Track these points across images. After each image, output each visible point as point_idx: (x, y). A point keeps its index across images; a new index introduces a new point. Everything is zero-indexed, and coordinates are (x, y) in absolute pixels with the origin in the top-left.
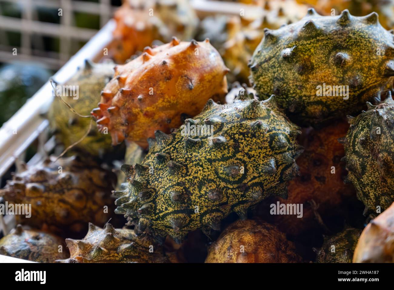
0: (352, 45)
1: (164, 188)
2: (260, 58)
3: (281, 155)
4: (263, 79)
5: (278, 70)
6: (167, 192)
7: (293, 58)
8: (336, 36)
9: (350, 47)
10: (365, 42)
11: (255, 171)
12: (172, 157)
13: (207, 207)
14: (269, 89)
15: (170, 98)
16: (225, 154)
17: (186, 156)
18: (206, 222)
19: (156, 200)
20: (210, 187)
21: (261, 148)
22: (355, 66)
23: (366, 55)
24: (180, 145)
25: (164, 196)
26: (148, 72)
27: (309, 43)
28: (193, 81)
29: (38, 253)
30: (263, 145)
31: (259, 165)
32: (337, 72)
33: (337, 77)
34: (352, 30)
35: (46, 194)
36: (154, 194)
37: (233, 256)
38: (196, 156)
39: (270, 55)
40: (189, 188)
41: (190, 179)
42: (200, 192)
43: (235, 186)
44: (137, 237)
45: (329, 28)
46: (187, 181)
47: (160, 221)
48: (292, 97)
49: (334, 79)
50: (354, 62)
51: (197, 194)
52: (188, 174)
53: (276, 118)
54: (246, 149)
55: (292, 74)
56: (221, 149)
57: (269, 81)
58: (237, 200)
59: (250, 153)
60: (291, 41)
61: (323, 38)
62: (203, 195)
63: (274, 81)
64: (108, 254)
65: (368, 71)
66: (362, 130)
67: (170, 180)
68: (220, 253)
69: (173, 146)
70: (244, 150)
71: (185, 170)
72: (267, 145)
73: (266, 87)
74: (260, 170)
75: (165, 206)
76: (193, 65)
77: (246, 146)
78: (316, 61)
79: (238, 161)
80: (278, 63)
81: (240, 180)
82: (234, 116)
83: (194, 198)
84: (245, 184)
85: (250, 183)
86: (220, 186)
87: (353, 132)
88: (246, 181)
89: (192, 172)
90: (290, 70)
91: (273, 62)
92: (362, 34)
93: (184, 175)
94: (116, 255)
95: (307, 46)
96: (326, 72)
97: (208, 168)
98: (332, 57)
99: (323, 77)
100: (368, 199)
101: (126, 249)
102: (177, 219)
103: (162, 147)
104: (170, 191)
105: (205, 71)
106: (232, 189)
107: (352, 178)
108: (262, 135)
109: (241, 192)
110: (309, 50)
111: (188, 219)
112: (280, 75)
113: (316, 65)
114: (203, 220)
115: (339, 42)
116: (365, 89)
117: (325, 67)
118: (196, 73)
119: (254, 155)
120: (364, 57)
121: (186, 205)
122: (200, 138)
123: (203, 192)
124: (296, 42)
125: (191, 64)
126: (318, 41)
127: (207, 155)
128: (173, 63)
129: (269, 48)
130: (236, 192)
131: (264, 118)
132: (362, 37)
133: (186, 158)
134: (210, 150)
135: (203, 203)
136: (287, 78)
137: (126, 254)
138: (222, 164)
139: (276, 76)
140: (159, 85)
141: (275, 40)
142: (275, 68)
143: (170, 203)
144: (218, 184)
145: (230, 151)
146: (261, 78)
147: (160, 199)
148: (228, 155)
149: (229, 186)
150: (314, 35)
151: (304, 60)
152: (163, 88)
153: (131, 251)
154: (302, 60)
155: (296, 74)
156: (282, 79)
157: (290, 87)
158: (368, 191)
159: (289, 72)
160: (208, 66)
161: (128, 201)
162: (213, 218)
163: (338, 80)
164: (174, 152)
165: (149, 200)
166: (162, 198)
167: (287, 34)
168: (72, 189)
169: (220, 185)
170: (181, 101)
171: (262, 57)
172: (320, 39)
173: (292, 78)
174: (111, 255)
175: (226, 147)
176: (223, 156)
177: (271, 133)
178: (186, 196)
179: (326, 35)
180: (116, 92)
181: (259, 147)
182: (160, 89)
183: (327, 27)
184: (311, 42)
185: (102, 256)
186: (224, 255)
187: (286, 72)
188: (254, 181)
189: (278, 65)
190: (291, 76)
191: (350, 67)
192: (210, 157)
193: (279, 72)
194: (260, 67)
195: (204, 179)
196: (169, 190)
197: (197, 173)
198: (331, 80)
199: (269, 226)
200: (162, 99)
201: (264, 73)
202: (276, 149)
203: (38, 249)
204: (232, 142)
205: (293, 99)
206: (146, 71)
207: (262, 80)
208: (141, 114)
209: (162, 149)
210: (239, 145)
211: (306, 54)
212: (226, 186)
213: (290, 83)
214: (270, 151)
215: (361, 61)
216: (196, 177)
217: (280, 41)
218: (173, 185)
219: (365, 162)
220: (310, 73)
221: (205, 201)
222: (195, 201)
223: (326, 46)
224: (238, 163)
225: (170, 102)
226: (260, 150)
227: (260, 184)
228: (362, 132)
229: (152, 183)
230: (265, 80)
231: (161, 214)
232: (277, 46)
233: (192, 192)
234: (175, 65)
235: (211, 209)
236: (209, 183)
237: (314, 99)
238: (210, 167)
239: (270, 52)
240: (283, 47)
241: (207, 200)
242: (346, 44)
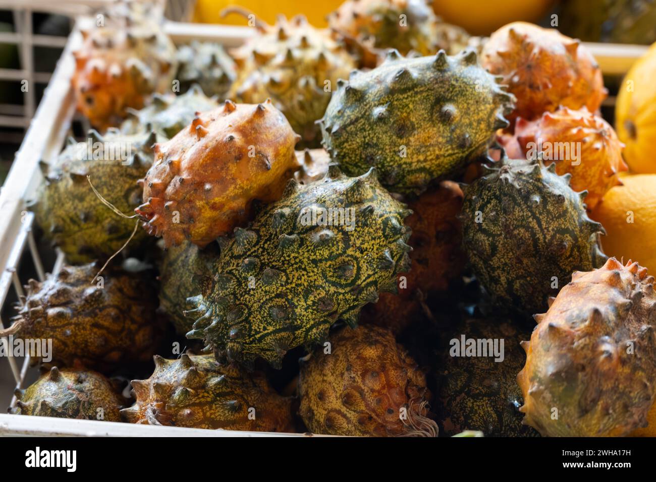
0: (457, 95)
1: (259, 302)
2: (342, 120)
3: (395, 243)
4: (350, 145)
5: (369, 134)
6: (265, 307)
7: (390, 118)
8: (436, 86)
9: (455, 98)
10: (471, 90)
11: (369, 268)
12: (263, 261)
13: (314, 319)
14: (358, 157)
15: (243, 183)
16: (333, 252)
17: (282, 258)
18: (313, 337)
19: (250, 318)
20: (319, 294)
21: (374, 239)
22: (463, 121)
23: (473, 106)
24: (270, 244)
25: (260, 312)
26: (210, 151)
27: (406, 96)
28: (269, 158)
29: (88, 401)
30: (376, 235)
31: (374, 259)
32: (444, 131)
33: (443, 137)
34: (453, 76)
35: (74, 320)
36: (246, 311)
37: (356, 377)
38: (295, 258)
39: (357, 115)
40: (292, 299)
41: (292, 288)
42: (306, 303)
43: (348, 289)
44: (220, 366)
45: (425, 75)
46: (288, 291)
47: (255, 344)
48: (389, 166)
49: (440, 140)
50: (462, 116)
51: (303, 306)
52: (289, 281)
53: (383, 198)
54: (358, 243)
55: (388, 138)
56: (329, 246)
57: (358, 148)
58: (348, 306)
59: (362, 246)
60: (382, 95)
61: (422, 89)
62: (310, 306)
63: (364, 148)
64: (197, 395)
65: (478, 126)
66: (489, 202)
67: (266, 292)
68: (335, 375)
69: (260, 247)
70: (355, 245)
71: (284, 277)
72: (381, 234)
73: (353, 155)
74: (375, 266)
75: (263, 325)
76: (265, 137)
77: (358, 239)
78: (416, 120)
79: (349, 258)
80: (370, 124)
81: (354, 282)
82: (336, 202)
83: (300, 310)
84: (359, 285)
85: (364, 283)
86: (330, 292)
87: (475, 206)
88: (359, 282)
89: (293, 278)
90: (386, 132)
91: (361, 124)
92: (465, 80)
93: (284, 283)
94: (206, 395)
95: (404, 100)
96: (430, 131)
97: (313, 272)
98: (436, 113)
99: (427, 138)
100: (496, 284)
101: (216, 384)
102: (280, 339)
103: (245, 248)
104: (268, 306)
105: (279, 142)
106: (343, 294)
107: (475, 260)
108: (374, 222)
109: (354, 295)
110: (407, 105)
111: (292, 337)
112: (373, 139)
113: (417, 124)
114: (309, 336)
115: (442, 93)
116: (474, 148)
117: (428, 126)
118: (271, 146)
119: (367, 248)
120: (472, 109)
121: (291, 321)
122: (297, 234)
123: (310, 303)
124: (388, 97)
125: (262, 137)
126: (416, 93)
127: (311, 255)
128: (241, 137)
129: (354, 106)
130: (348, 296)
131: (372, 200)
132: (466, 83)
133: (283, 261)
134: (314, 249)
135: (310, 316)
136: (381, 143)
137: (218, 392)
138: (330, 265)
139: (367, 141)
140: (228, 168)
141: (360, 96)
142: (365, 131)
143: (270, 321)
144: (327, 289)
145: (340, 247)
146: (346, 144)
147: (254, 317)
148: (338, 253)
149: (341, 290)
150: (411, 86)
151: (402, 118)
152: (233, 172)
153: (222, 387)
154: (400, 120)
155: (394, 137)
156: (376, 145)
157: (386, 154)
158: (499, 274)
159: (384, 136)
160: (281, 135)
161: (210, 324)
162: (320, 332)
163: (444, 141)
164: (264, 254)
165: (241, 320)
166: (258, 316)
167: (373, 86)
168: (105, 307)
169: (329, 290)
170: (255, 185)
171: (345, 118)
172: (419, 91)
173: (388, 143)
174: (200, 396)
175: (335, 243)
176: (331, 253)
177: (383, 218)
178: (290, 310)
179: (425, 85)
180: (168, 180)
181: (372, 238)
182: (230, 173)
183: (422, 74)
184: (408, 96)
185: (191, 400)
186: (342, 376)
187: (381, 136)
188: (368, 280)
189: (369, 127)
190: (387, 141)
191: (458, 123)
192: (314, 257)
193: (371, 136)
194: (344, 131)
195: (311, 286)
196: (267, 304)
197: (301, 279)
198: (437, 141)
199: (381, 331)
200: (233, 186)
201: (350, 138)
202: (390, 238)
203: (87, 397)
204: (340, 236)
205: (390, 168)
206: (208, 150)
207: (348, 147)
208: (207, 207)
209: (247, 252)
210: (349, 238)
211: (404, 111)
212: (336, 291)
213: (386, 149)
214: (383, 241)
215: (469, 115)
216: (300, 285)
217: (367, 96)
218: (272, 298)
219: (496, 241)
220: (410, 135)
221: (312, 313)
222: (300, 315)
223: (426, 98)
224: (349, 260)
225: (242, 188)
226: (373, 242)
227: (375, 283)
228: (489, 205)
229: (241, 297)
230: (352, 147)
231: (258, 336)
232: (365, 103)
233: (296, 304)
234: (243, 140)
235: (319, 321)
236: (316, 289)
237: (416, 166)
238: (315, 270)
239: (356, 111)
240: (373, 104)
241: (315, 312)
242: (450, 95)
